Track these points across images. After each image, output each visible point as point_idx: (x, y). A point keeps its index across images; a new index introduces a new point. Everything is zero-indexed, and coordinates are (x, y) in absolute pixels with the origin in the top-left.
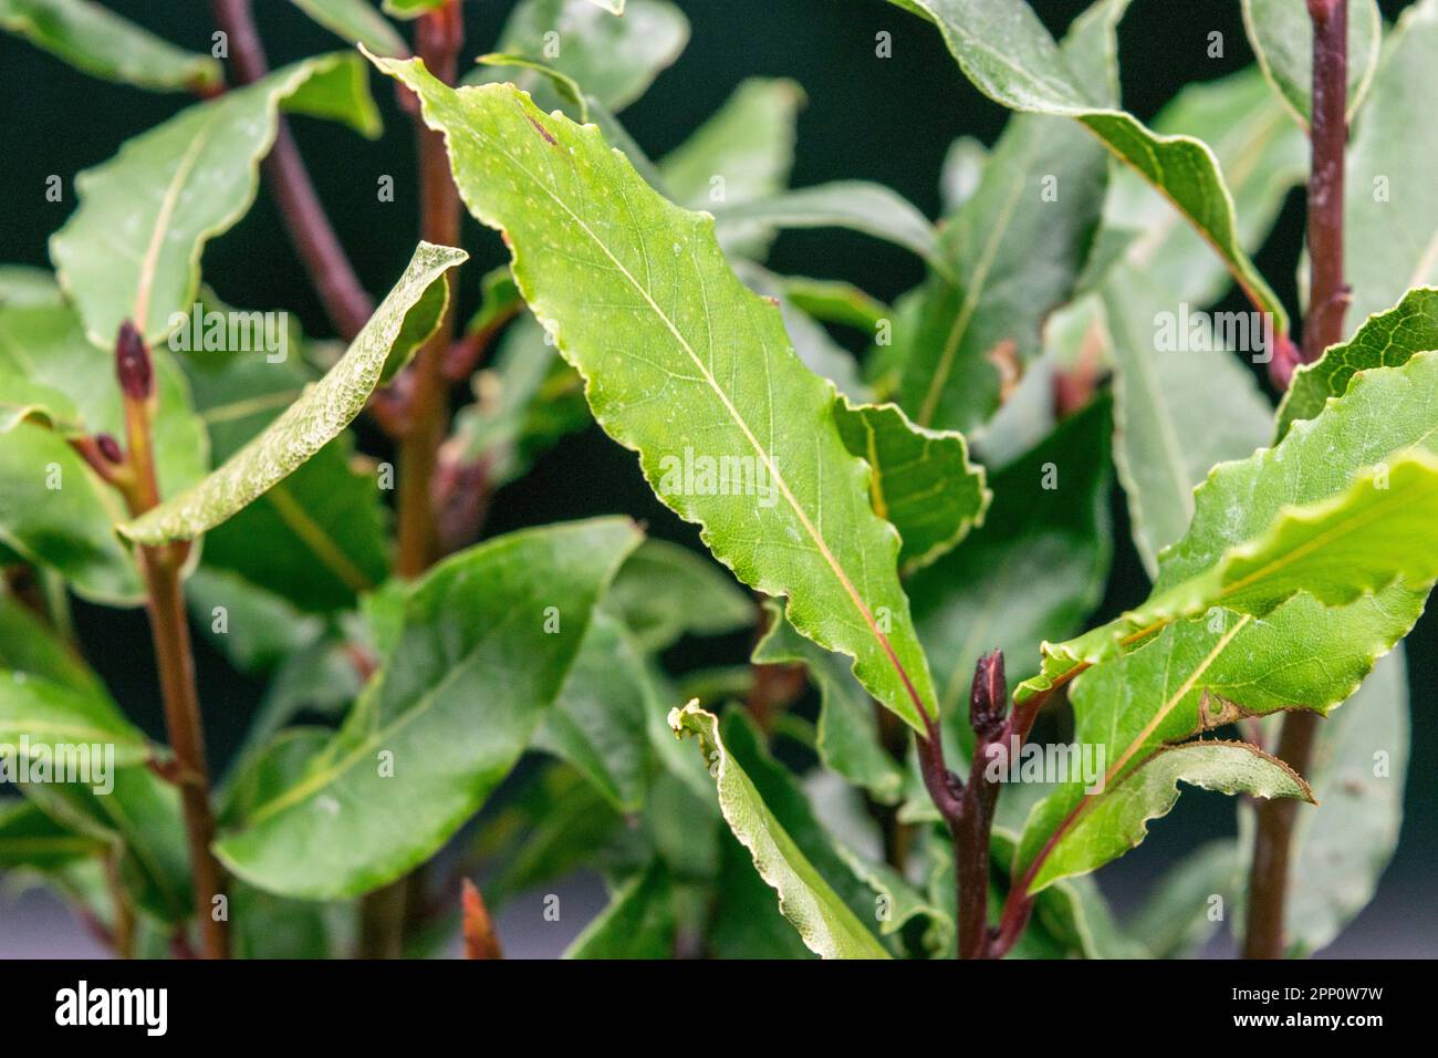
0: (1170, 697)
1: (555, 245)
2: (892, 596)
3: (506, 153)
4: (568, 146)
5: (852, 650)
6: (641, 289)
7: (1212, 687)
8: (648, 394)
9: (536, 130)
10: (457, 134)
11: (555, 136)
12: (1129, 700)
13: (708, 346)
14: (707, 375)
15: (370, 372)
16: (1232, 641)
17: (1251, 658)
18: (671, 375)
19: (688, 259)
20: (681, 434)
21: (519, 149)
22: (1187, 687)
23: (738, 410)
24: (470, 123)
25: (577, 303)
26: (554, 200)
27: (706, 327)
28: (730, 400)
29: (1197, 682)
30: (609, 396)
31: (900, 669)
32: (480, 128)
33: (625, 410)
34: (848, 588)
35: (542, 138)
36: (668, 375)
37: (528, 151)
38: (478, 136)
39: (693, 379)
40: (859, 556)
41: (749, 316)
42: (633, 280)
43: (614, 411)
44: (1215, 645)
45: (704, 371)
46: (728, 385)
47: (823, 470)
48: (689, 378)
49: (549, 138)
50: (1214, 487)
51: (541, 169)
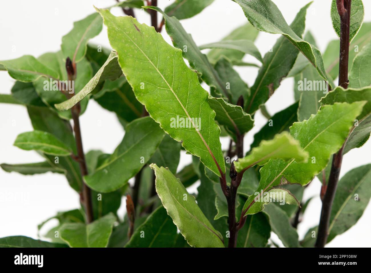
0: (277, 176)
1: (131, 56)
2: (216, 143)
3: (124, 33)
4: (143, 32)
5: (199, 155)
6: (155, 67)
7: (284, 175)
8: (150, 92)
9: (135, 27)
10: (111, 28)
11: (140, 29)
13: (172, 81)
14: (170, 88)
16: (290, 165)
17: (292, 170)
18: (158, 88)
19: (171, 60)
20: (158, 102)
21: (128, 32)
22: (280, 174)
23: (178, 97)
25: (134, 70)
26: (135, 45)
27: (173, 77)
28: (176, 94)
29: (282, 173)
30: (139, 92)
31: (215, 161)
32: (119, 26)
33: (143, 95)
34: (203, 140)
35: (136, 29)
36: (157, 88)
37: (131, 33)
38: (117, 28)
39: (166, 89)
40: (208, 133)
42: (153, 65)
43: (140, 95)
44: (287, 165)
45: (170, 87)
46: (176, 91)
47: (201, 112)
48: (164, 89)
49: (138, 30)
51: (133, 37)
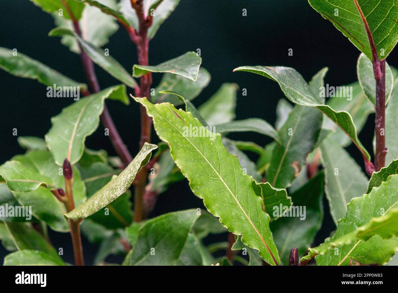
0: (341, 260)
1: (181, 146)
2: (268, 233)
3: (168, 121)
4: (184, 118)
5: (258, 248)
6: (203, 156)
7: (353, 257)
8: (205, 184)
9: (175, 114)
10: (156, 117)
11: (180, 116)
12: (331, 260)
13: (220, 169)
14: (220, 177)
15: (132, 177)
16: (358, 245)
17: (363, 250)
18: (211, 178)
19: (215, 147)
20: (214, 194)
21: (171, 120)
22: (346, 257)
23: (228, 186)
24: (159, 114)
25: (187, 161)
26: (180, 133)
27: (219, 164)
28: (226, 183)
29: (349, 256)
30: (195, 185)
31: (271, 252)
32: (161, 115)
33: (200, 188)
34: (257, 231)
35: (177, 117)
36: (210, 178)
37: (173, 121)
38: (161, 117)
39: (217, 178)
40: (260, 222)
41: (230, 161)
42: (201, 153)
43: (197, 189)
44: (354, 246)
45: (219, 176)
46: (225, 180)
47: (250, 200)
48: (215, 178)
49: (179, 117)
50: (352, 204)
51: (177, 125)
